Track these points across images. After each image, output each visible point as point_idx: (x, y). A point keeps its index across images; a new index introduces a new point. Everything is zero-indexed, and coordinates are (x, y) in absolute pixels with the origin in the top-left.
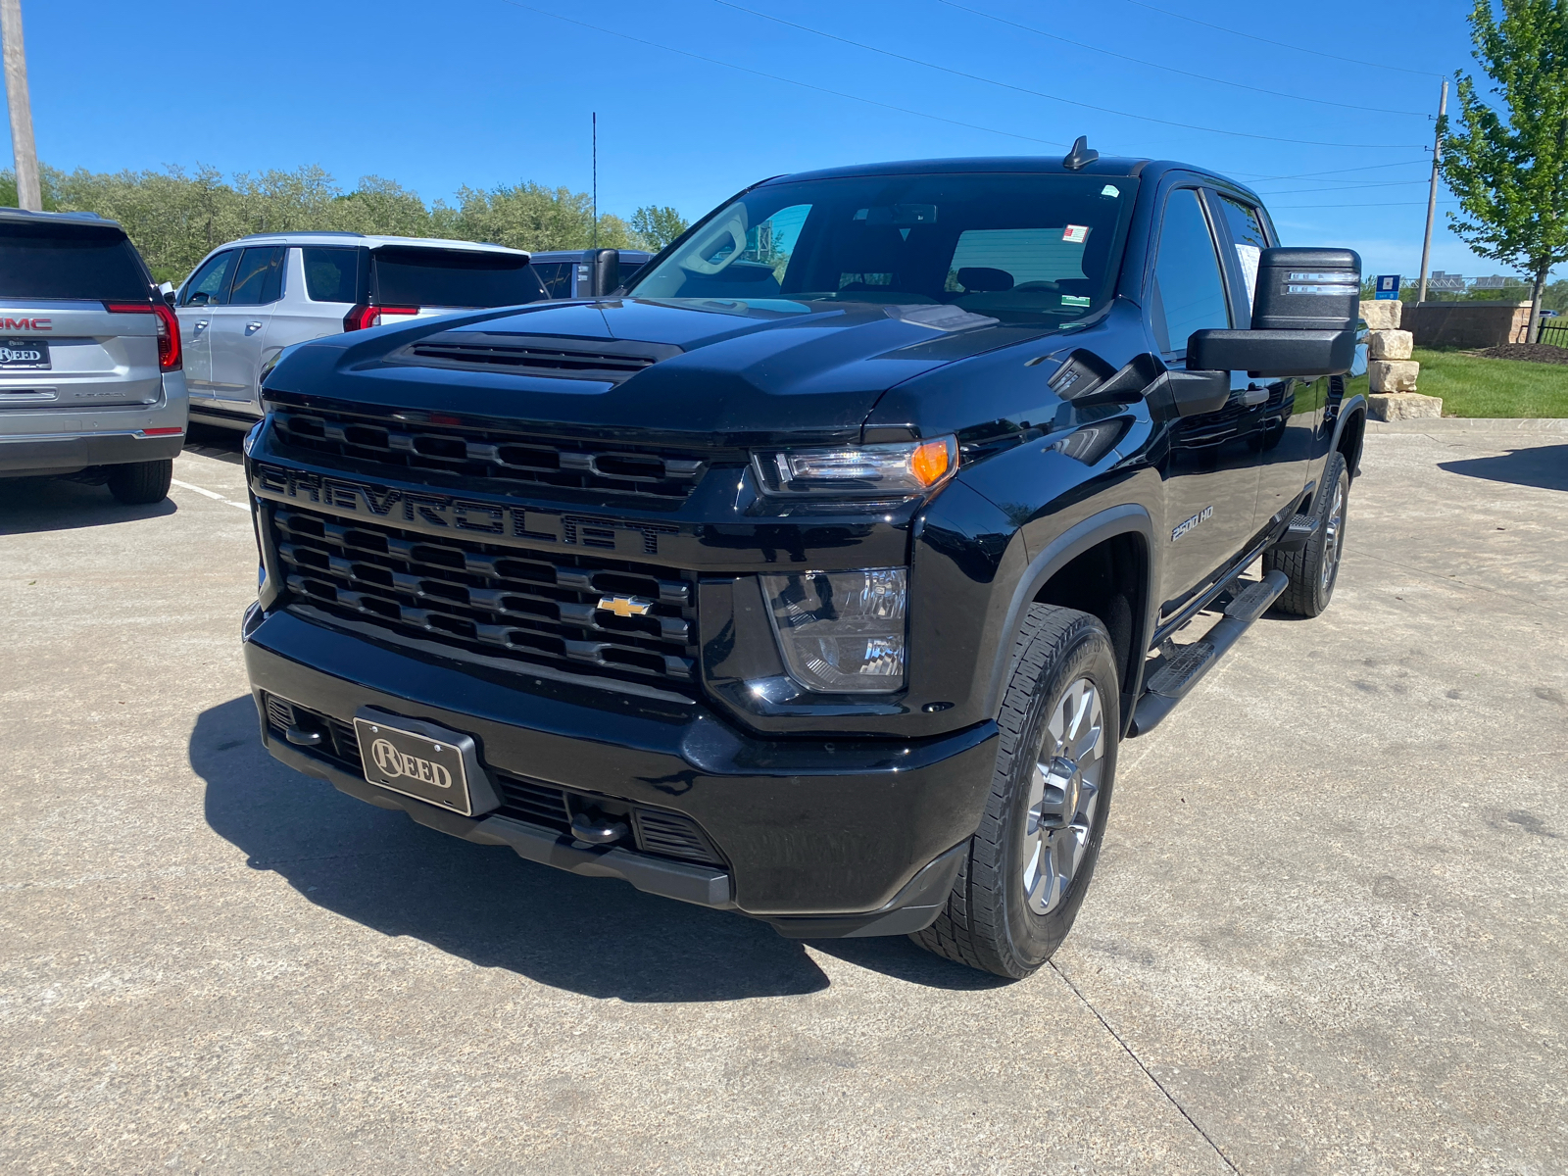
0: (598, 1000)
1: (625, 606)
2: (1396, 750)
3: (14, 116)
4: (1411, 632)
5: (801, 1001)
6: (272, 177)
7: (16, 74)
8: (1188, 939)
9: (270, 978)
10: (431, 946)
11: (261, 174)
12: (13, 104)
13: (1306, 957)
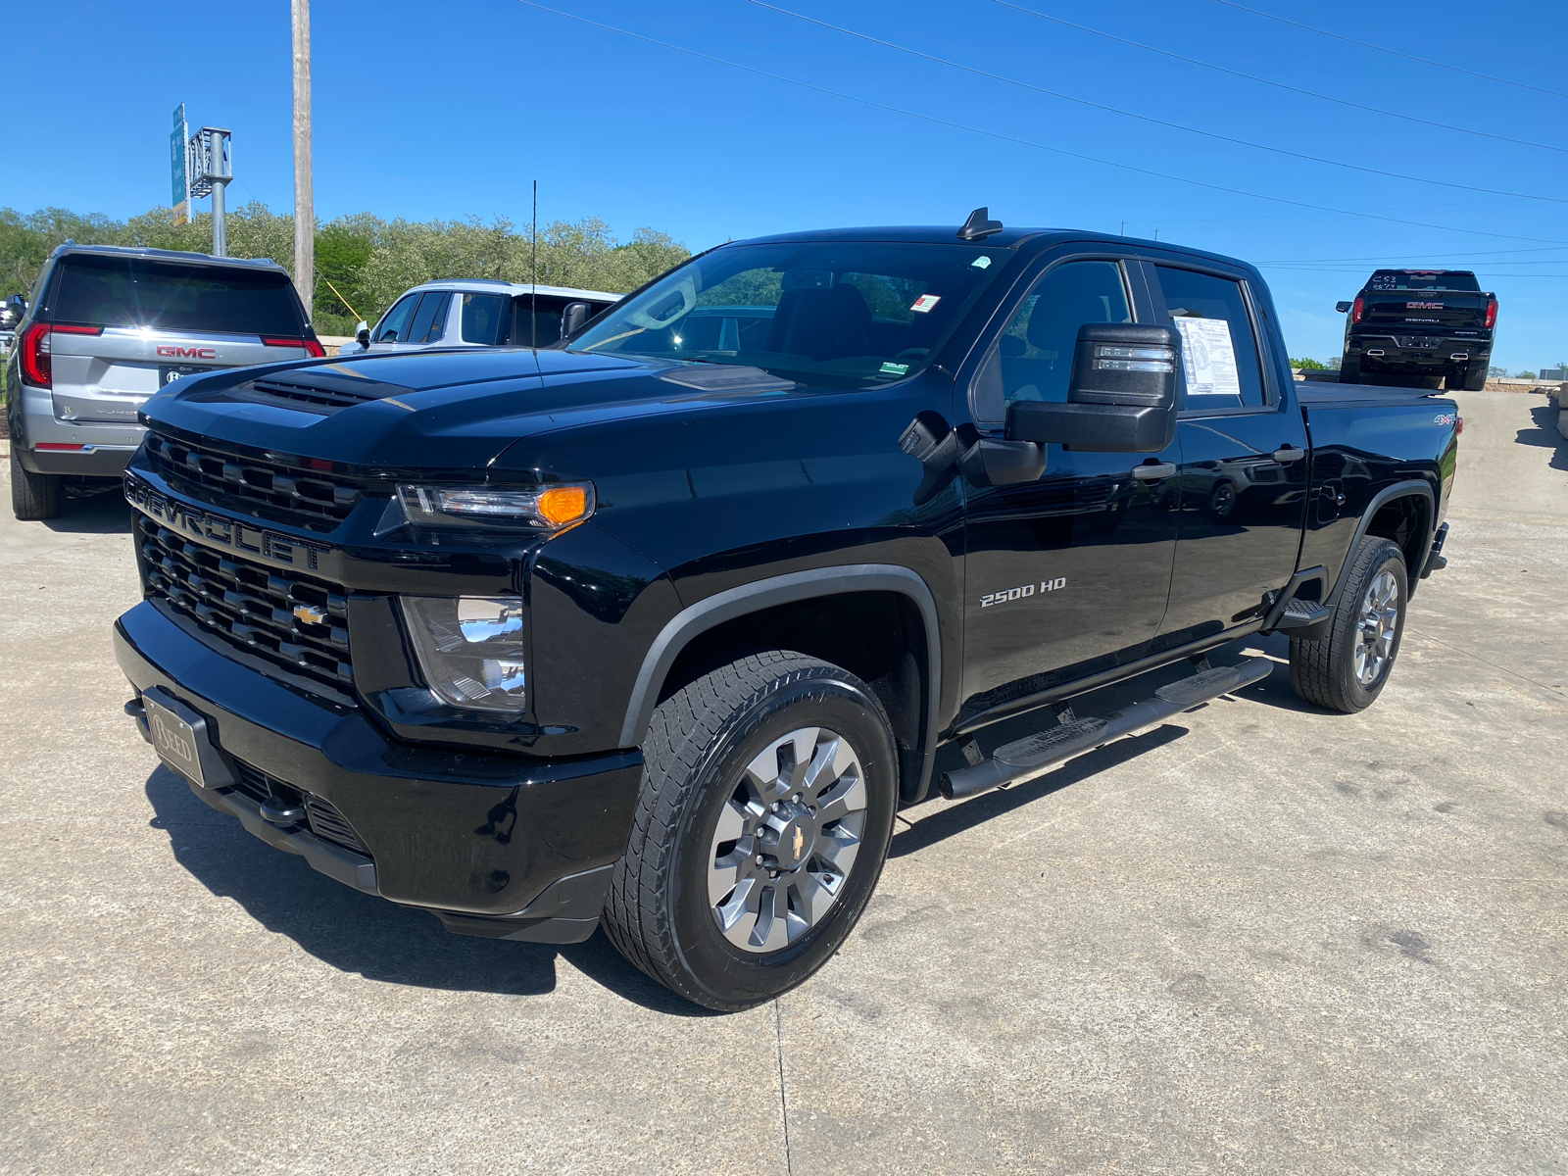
0: (342, 972)
1: (310, 615)
2: (1323, 856)
3: (298, 172)
4: (1455, 739)
5: (514, 1001)
6: (556, 228)
7: (302, 136)
8: (930, 1002)
9: (97, 915)
10: (242, 908)
11: (548, 225)
12: (298, 162)
13: (1040, 1037)
